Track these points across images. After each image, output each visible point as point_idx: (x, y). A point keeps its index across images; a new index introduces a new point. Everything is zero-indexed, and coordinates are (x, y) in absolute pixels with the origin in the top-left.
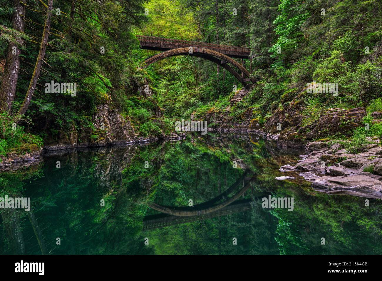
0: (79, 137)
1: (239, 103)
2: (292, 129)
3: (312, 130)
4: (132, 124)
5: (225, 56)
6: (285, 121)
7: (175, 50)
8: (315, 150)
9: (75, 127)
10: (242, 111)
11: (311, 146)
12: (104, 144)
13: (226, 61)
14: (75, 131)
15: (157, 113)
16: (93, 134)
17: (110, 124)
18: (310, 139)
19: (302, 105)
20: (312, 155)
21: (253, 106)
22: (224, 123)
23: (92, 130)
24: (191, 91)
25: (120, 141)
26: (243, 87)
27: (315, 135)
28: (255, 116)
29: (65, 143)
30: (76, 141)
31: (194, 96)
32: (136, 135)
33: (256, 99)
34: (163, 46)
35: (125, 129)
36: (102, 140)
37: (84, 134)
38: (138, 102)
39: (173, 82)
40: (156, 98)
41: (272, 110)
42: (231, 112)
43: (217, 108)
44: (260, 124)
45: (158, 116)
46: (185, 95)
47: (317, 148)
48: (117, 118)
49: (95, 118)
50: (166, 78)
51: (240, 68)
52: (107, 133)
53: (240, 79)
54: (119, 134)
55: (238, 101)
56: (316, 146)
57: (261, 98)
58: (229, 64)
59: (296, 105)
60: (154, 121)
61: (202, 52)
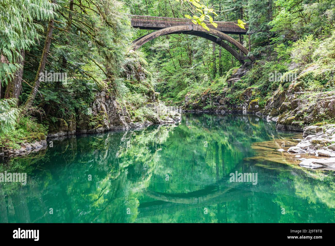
0: (77, 124)
1: (236, 83)
2: (291, 112)
3: (309, 114)
4: (127, 109)
5: (221, 33)
6: (283, 105)
7: (167, 29)
8: (310, 134)
9: (73, 115)
10: (240, 91)
11: (307, 131)
12: (102, 131)
13: (222, 38)
14: (74, 118)
15: (151, 98)
16: (91, 121)
17: (107, 110)
18: (307, 123)
19: (302, 87)
20: (307, 139)
21: (252, 87)
22: (221, 105)
23: (90, 118)
24: (184, 70)
25: (117, 127)
26: (241, 66)
27: (312, 119)
28: (254, 97)
29: (65, 131)
30: (75, 128)
31: (188, 75)
32: (132, 120)
33: (255, 79)
34: (155, 26)
35: (121, 115)
36: (100, 127)
37: (82, 121)
38: (132, 86)
39: (165, 59)
40: (150, 82)
41: (272, 91)
42: (228, 93)
43: (213, 89)
44: (260, 105)
45: (152, 101)
46: (178, 74)
47: (312, 132)
48: (113, 105)
49: (92, 105)
50: (157, 56)
51: (237, 45)
52: (104, 120)
53: (237, 57)
54: (116, 121)
55: (235, 81)
56: (312, 130)
57: (261, 78)
58: (226, 42)
59: (295, 87)
60: (149, 106)
61: (196, 30)
